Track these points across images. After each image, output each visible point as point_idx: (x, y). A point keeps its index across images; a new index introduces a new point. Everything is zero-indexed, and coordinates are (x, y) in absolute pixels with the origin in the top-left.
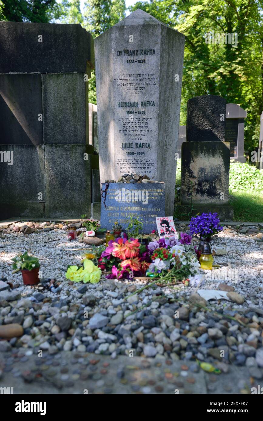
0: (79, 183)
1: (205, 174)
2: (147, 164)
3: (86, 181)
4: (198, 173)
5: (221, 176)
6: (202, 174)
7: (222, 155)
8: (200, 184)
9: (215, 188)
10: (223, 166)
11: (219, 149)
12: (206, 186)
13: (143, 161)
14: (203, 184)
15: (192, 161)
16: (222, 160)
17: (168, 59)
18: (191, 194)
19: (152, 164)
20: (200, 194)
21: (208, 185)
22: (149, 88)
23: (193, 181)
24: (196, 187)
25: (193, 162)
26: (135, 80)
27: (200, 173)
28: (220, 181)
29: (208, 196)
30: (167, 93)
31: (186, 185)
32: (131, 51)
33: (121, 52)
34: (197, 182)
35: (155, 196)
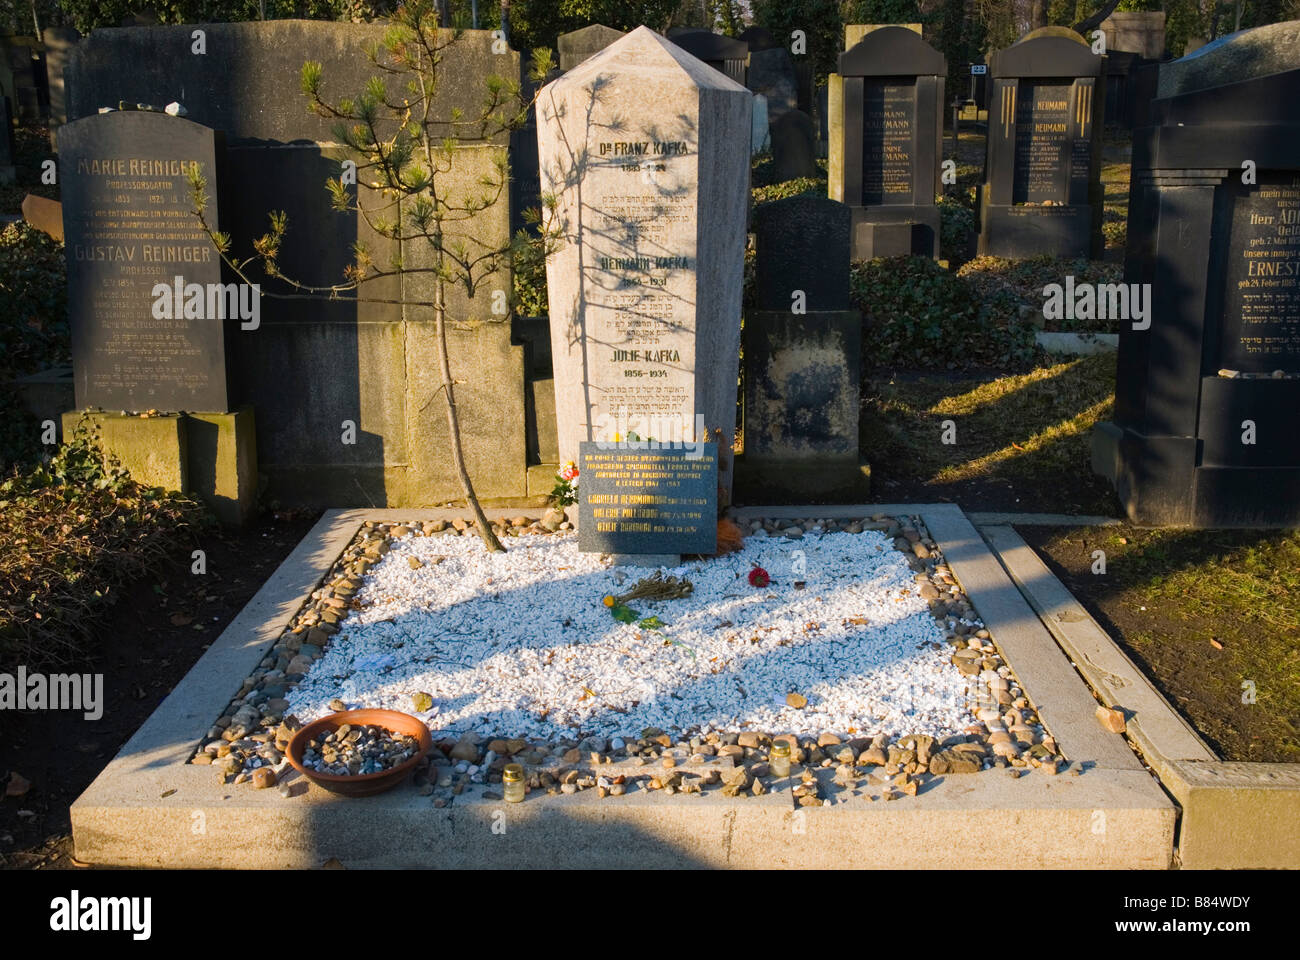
0: (495, 417)
1: (802, 391)
2: (671, 398)
3: (512, 411)
4: (786, 388)
5: (840, 393)
6: (794, 390)
7: (843, 342)
8: (791, 413)
9: (826, 422)
10: (844, 369)
11: (835, 330)
12: (805, 419)
13: (663, 390)
14: (798, 413)
15: (771, 359)
16: (843, 355)
17: (715, 157)
18: (770, 438)
19: (684, 398)
20: (792, 438)
21: (810, 415)
22: (674, 228)
23: (773, 407)
24: (782, 420)
25: (775, 360)
26: (642, 209)
27: (790, 387)
28: (839, 406)
29: (809, 441)
31: (757, 417)
32: (631, 144)
33: (609, 146)
34: (784, 410)
35: (695, 471)
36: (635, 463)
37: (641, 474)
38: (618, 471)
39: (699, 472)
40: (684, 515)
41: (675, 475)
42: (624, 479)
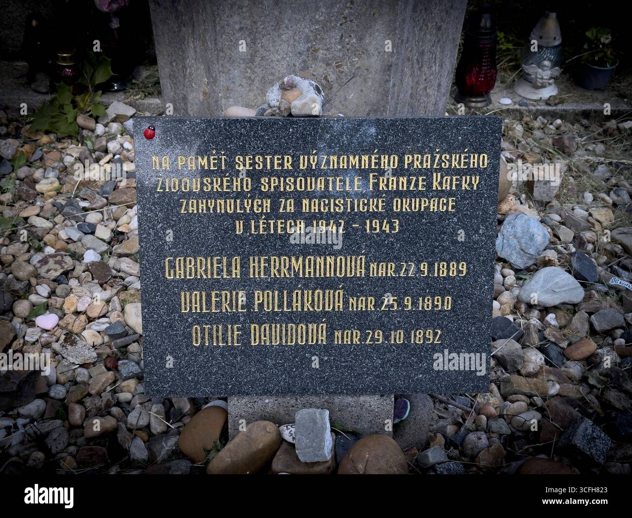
35: (440, 194)
36: (283, 174)
37: (298, 204)
38: (240, 195)
39: (450, 194)
40: (408, 301)
41: (388, 205)
42: (257, 217)
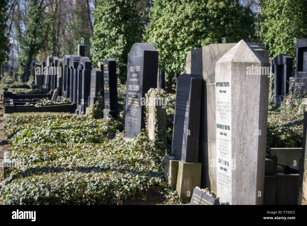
19: (230, 181)
22: (228, 114)
26: (223, 107)
30: (241, 118)
32: (221, 83)
